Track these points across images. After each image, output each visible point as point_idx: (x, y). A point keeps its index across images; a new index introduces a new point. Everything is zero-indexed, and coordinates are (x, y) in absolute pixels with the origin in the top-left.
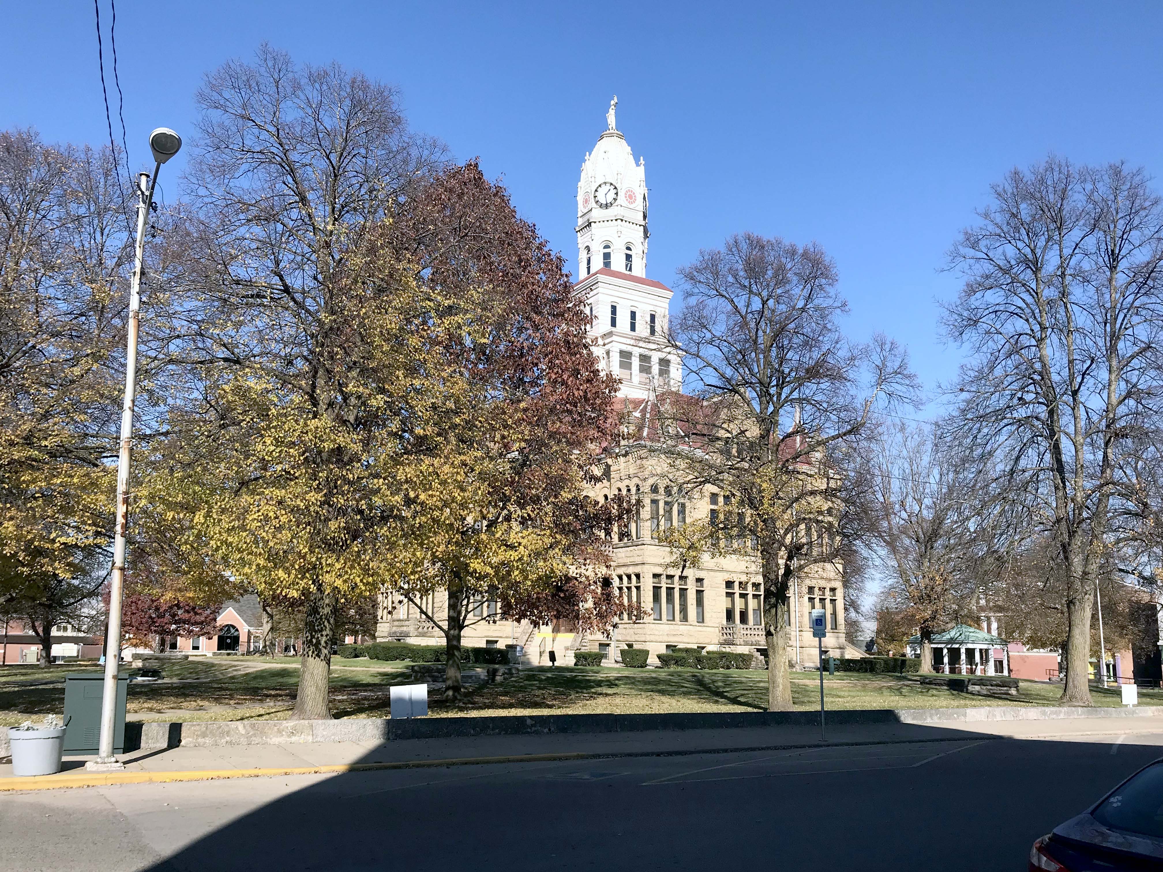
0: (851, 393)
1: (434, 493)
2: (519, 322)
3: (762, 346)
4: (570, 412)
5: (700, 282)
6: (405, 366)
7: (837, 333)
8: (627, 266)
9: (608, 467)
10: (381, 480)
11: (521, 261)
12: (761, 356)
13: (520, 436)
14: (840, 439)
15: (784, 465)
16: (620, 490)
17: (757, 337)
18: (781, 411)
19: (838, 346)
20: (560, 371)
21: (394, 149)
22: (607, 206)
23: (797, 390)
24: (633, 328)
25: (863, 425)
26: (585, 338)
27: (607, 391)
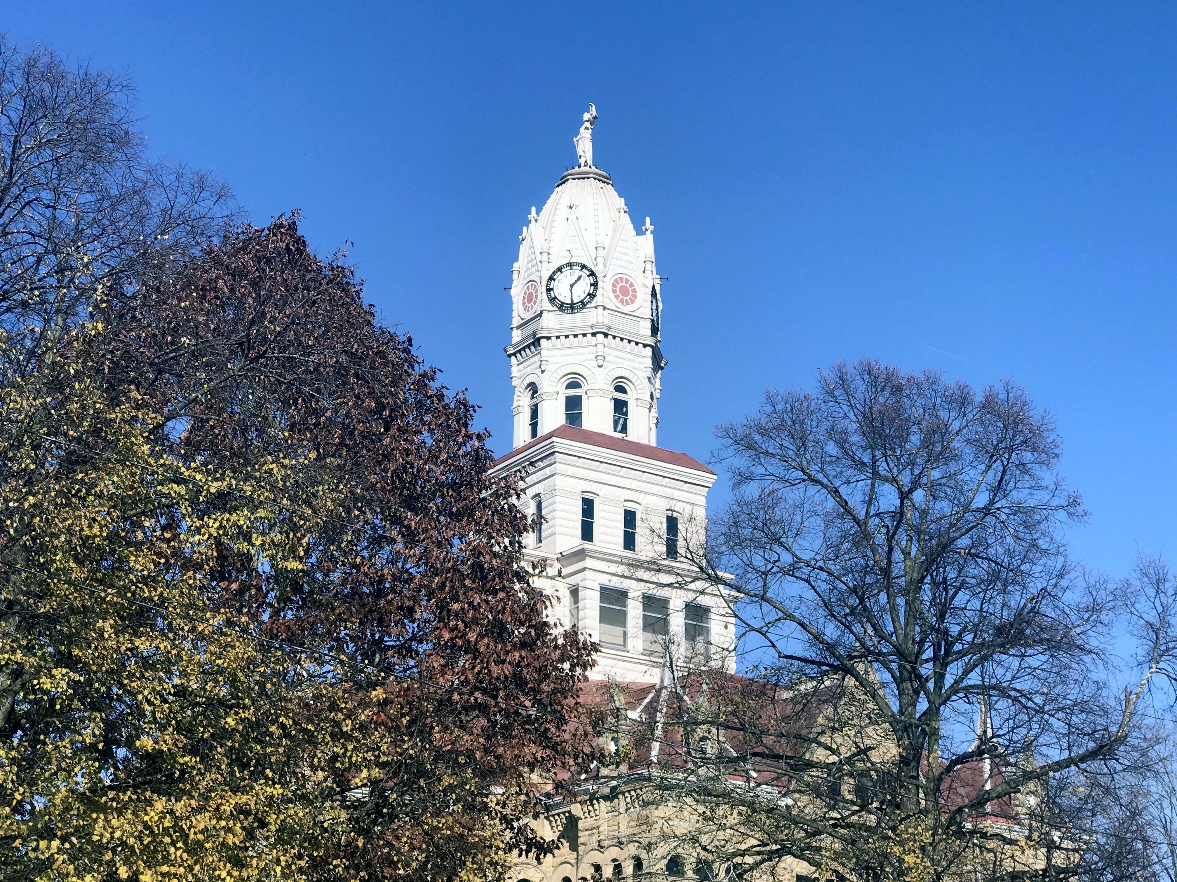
0: (1094, 676)
1: (173, 870)
2: (374, 528)
3: (902, 582)
4: (482, 708)
5: (767, 453)
6: (119, 611)
7: (1061, 559)
8: (616, 422)
9: (572, 822)
10: (56, 843)
11: (381, 407)
12: (900, 601)
13: (369, 756)
14: (1073, 768)
15: (952, 821)
16: (598, 868)
17: (889, 562)
18: (945, 711)
19: (1064, 583)
20: (461, 625)
21: (114, 192)
22: (572, 308)
23: (978, 670)
24: (629, 542)
25: (1122, 740)
26: (518, 560)
27: (566, 666)
